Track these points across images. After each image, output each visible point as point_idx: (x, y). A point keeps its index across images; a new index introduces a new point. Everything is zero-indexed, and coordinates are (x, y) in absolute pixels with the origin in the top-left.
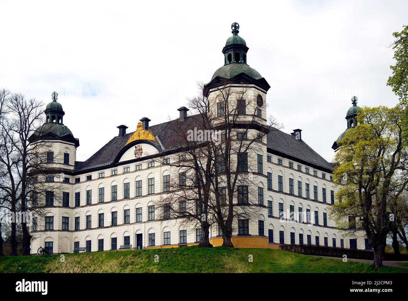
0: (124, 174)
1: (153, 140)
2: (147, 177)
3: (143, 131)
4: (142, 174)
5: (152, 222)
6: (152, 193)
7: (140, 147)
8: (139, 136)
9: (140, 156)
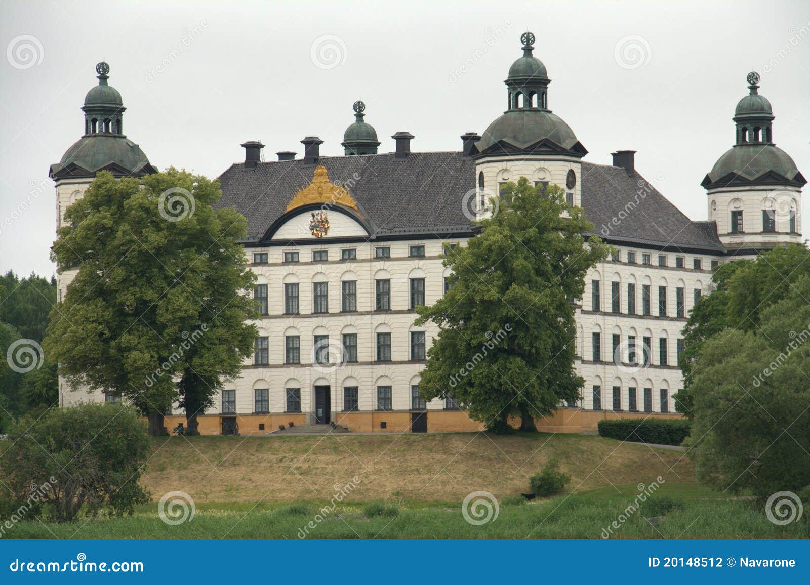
0: (284, 265)
1: (353, 206)
2: (341, 277)
3: (330, 185)
4: (328, 271)
5: (352, 365)
6: (351, 309)
7: (323, 217)
8: (321, 194)
9: (323, 234)
